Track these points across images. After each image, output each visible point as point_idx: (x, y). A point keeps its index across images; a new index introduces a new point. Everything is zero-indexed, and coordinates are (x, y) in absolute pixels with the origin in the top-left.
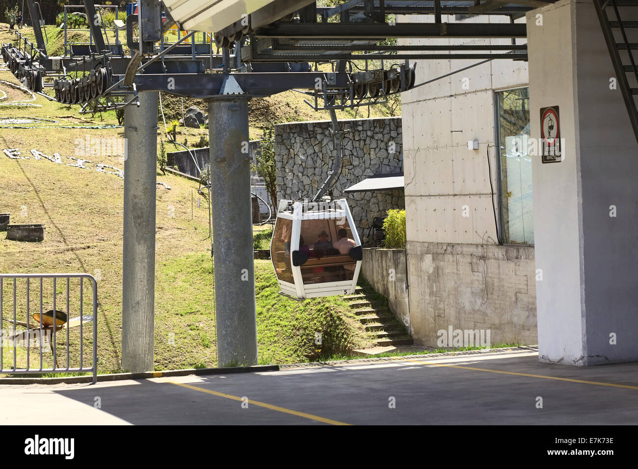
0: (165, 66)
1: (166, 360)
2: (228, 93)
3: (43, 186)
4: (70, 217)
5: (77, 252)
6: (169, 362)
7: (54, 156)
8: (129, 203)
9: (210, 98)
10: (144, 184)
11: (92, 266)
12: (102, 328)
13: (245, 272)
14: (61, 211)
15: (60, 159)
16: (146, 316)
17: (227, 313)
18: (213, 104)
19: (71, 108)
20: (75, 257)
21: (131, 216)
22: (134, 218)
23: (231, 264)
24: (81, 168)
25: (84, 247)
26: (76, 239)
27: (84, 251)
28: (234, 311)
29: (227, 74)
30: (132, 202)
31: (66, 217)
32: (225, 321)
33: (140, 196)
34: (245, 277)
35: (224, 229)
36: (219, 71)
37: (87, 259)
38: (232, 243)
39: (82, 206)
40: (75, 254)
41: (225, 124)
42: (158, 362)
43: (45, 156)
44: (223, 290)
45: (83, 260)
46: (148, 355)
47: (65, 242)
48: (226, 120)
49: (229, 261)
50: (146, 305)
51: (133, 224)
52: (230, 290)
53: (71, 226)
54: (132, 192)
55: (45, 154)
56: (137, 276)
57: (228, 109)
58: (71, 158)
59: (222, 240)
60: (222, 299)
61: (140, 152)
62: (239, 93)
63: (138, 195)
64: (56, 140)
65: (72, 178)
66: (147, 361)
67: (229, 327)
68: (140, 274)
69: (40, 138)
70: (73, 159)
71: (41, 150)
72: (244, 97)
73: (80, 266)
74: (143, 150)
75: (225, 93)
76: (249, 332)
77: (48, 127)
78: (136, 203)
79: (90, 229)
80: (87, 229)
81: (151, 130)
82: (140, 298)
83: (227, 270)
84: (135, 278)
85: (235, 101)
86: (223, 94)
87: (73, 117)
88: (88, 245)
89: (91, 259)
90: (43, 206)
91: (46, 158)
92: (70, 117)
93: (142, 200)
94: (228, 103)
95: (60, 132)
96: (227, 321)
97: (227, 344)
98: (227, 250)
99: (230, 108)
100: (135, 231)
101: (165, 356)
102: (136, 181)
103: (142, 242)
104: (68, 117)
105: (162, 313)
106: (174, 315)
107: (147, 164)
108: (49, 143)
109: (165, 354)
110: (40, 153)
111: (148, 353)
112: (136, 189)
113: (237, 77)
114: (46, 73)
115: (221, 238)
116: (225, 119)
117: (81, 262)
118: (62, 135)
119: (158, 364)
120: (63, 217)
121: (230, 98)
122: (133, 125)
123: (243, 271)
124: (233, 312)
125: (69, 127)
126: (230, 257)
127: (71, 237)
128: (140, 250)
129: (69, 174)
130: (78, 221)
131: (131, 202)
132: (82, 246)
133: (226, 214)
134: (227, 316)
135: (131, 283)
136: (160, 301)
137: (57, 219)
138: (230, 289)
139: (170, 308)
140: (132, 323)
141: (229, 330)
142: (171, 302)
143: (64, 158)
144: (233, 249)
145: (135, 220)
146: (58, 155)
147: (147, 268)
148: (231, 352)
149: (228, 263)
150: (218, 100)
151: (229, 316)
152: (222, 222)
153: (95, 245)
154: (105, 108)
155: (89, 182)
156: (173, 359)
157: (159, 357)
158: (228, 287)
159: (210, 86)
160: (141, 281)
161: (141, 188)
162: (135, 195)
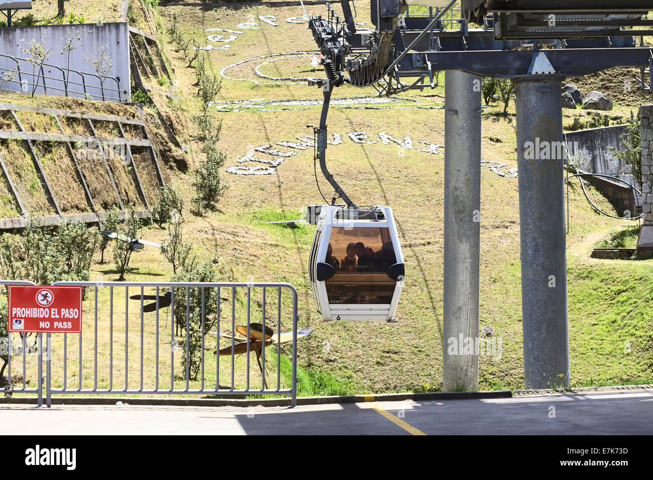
0: (465, 42)
1: (503, 372)
2: (537, 73)
3: (387, 174)
4: (414, 209)
5: (416, 249)
6: (506, 375)
7: (404, 140)
8: (450, 195)
9: (516, 79)
10: (466, 175)
11: (430, 264)
12: (434, 335)
13: (552, 279)
14: (404, 202)
15: (410, 144)
16: (468, 323)
17: (534, 323)
18: (520, 84)
19: (438, 86)
20: (413, 254)
21: (452, 210)
22: (455, 213)
23: (538, 268)
24: (433, 153)
25: (424, 243)
26: (417, 234)
27: (423, 248)
28: (542, 321)
29: (537, 51)
30: (453, 195)
31: (409, 210)
32: (531, 332)
33: (461, 187)
34: (552, 284)
35: (531, 228)
36: (527, 47)
37: (425, 256)
38: (540, 244)
39: (428, 196)
40: (413, 250)
41: (533, 107)
42: (493, 375)
43: (394, 140)
44: (529, 298)
45: (420, 258)
46: (471, 367)
47: (404, 237)
48: (535, 103)
49: (537, 265)
50: (469, 311)
51: (454, 220)
52: (537, 298)
53: (412, 219)
54: (453, 183)
55: (395, 138)
56: (458, 278)
57: (537, 90)
58: (423, 142)
59: (529, 240)
60: (529, 308)
61: (461, 138)
62: (550, 72)
63: (460, 186)
64: (410, 122)
65: (422, 164)
66: (469, 374)
67: (536, 340)
68: (463, 276)
69: (391, 120)
70: (426, 144)
71: (390, 133)
72: (555, 77)
73: (416, 264)
74: (464, 136)
75: (533, 73)
76: (558, 346)
77: (403, 107)
78: (457, 196)
79: (434, 223)
80: (430, 223)
81: (473, 114)
82: (462, 303)
83: (534, 275)
84: (456, 280)
85: (545, 81)
86: (530, 73)
87: (439, 96)
88: (428, 241)
89: (430, 256)
90: (385, 196)
91: (395, 142)
92: (435, 96)
93: (464, 193)
94: (537, 84)
95: (415, 113)
96: (533, 332)
97: (534, 359)
98: (534, 251)
99: (538, 90)
100: (455, 228)
101: (502, 368)
102: (457, 170)
103: (464, 240)
104: (433, 96)
105: (503, 318)
106: (516, 322)
107: (469, 152)
108: (401, 126)
109: (502, 366)
110: (389, 137)
111: (471, 365)
112: (458, 180)
113: (549, 55)
114: (352, 50)
115: (528, 238)
116: (533, 102)
117: (418, 260)
118: (416, 117)
119: (493, 376)
120: (405, 209)
121: (538, 78)
122: (454, 108)
123: (550, 277)
124: (541, 323)
125: (427, 107)
126: (538, 261)
127: (411, 231)
128: (464, 248)
129: (419, 161)
130: (421, 214)
131: (451, 195)
132: (422, 242)
133: (533, 210)
134: (534, 327)
135: (452, 286)
136: (503, 305)
137: (398, 211)
138: (537, 296)
139: (512, 314)
140: (453, 331)
141: (536, 343)
142: (514, 307)
143: (416, 142)
144: (542, 250)
145: (456, 215)
146: (409, 138)
147: (469, 269)
148: (538, 368)
149: (535, 266)
150: (525, 80)
151: (536, 327)
152: (529, 220)
153: (436, 240)
154: (395, 89)
155: (440, 169)
156: (511, 372)
157: (495, 369)
158: (535, 294)
159: (517, 64)
160: (463, 284)
161: (462, 179)
162: (456, 187)
